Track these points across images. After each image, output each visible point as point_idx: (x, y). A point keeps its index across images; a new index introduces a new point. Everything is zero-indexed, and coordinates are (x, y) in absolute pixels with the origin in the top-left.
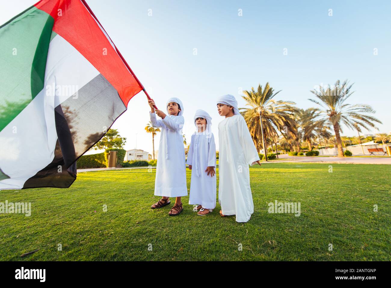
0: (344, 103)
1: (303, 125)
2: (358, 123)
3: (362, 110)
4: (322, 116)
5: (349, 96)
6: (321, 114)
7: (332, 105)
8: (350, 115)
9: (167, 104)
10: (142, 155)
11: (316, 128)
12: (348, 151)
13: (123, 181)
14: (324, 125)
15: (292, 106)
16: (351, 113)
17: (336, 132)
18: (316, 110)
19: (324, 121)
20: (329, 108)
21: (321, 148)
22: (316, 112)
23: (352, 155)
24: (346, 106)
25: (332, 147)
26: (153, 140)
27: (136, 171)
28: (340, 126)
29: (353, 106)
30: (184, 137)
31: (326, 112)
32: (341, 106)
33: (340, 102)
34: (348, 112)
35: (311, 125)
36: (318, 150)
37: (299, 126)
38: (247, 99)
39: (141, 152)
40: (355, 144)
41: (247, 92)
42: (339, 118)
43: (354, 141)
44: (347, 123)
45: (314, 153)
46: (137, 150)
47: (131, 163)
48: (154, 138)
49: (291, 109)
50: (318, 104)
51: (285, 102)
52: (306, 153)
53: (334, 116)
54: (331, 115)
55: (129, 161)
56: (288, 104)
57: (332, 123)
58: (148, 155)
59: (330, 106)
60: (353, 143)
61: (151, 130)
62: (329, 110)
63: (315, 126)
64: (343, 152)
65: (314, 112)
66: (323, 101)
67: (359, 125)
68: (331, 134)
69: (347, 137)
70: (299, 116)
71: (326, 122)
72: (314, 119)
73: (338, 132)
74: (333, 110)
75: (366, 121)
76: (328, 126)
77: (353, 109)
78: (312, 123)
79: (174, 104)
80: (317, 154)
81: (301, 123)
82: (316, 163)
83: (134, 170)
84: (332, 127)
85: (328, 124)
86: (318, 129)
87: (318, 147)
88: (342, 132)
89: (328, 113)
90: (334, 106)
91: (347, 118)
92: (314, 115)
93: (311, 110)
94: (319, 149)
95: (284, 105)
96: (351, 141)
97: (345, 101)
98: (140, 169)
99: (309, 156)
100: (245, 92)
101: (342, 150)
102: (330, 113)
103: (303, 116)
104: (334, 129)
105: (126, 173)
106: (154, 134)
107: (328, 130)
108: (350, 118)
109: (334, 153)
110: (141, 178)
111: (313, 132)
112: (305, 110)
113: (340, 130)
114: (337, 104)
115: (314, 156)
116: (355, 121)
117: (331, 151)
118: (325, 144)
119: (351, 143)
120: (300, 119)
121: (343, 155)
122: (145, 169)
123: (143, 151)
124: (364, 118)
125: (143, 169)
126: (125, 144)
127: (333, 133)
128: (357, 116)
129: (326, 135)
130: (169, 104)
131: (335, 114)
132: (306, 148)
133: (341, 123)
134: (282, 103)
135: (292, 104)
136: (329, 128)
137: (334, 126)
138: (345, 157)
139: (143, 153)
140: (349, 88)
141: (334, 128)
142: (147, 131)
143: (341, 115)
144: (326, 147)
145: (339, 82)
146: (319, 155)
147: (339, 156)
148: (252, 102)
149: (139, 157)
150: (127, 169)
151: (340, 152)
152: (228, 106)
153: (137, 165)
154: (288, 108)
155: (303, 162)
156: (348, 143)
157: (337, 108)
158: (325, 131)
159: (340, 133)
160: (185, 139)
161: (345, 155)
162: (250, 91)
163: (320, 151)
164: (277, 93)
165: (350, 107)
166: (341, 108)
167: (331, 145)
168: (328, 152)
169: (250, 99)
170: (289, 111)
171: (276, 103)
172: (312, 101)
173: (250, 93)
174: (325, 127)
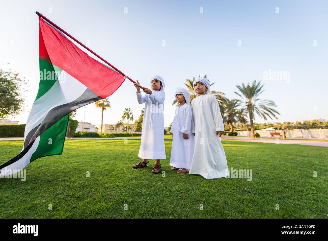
0: (258, 98)
1: (228, 111)
2: (265, 113)
3: (268, 104)
4: (242, 106)
5: (261, 92)
6: (241, 104)
7: (249, 98)
8: (261, 107)
9: (151, 81)
10: (89, 128)
11: (237, 115)
12: (258, 134)
13: (84, 148)
14: (243, 113)
15: (222, 96)
16: (262, 106)
17: (250, 119)
18: (238, 101)
19: (244, 110)
20: (247, 100)
21: (239, 130)
22: (238, 102)
23: (260, 137)
24: (258, 100)
25: (246, 130)
26: (102, 115)
27: (92, 141)
28: (253, 114)
29: (263, 101)
30: (132, 114)
31: (246, 103)
32: (255, 100)
33: (255, 96)
34: (259, 104)
35: (234, 112)
36: (236, 132)
37: (225, 112)
38: (189, 87)
39: (89, 125)
40: (260, 129)
41: (189, 81)
42: (253, 109)
43: (260, 127)
44: (258, 113)
45: (234, 134)
46: (84, 123)
47: (82, 134)
48: (103, 113)
49: (221, 98)
50: (240, 97)
51: (217, 92)
52: (228, 133)
53: (250, 107)
54: (248, 106)
55: (79, 132)
56: (220, 94)
57: (248, 112)
58: (94, 128)
59: (248, 99)
60: (259, 128)
61: (101, 105)
62: (247, 102)
63: (237, 113)
64: (254, 134)
65: (236, 103)
66: (244, 94)
67: (266, 115)
68: (246, 120)
69: (256, 123)
70: (226, 104)
71: (244, 111)
72: (236, 108)
73: (252, 119)
74: (250, 102)
75: (271, 113)
76: (245, 114)
77: (263, 103)
78: (234, 111)
79: (157, 81)
80: (236, 134)
81: (227, 110)
82: (237, 141)
83: (89, 140)
84: (248, 115)
85: (246, 112)
86: (239, 116)
87: (236, 130)
88: (254, 119)
89: (246, 104)
90: (251, 99)
91: (258, 109)
92: (236, 105)
93: (234, 100)
94: (238, 131)
95: (217, 95)
96: (258, 127)
97: (258, 96)
98: (95, 139)
99: (231, 136)
100: (188, 81)
101: (254, 132)
102: (248, 104)
103: (229, 105)
104: (250, 117)
105: (83, 142)
106: (103, 109)
107: (245, 117)
108: (261, 109)
109: (248, 134)
110: (101, 146)
111: (235, 118)
112: (230, 101)
113: (253, 118)
114: (253, 98)
115: (234, 136)
116: (264, 112)
117: (246, 133)
118: (241, 127)
119: (258, 128)
120: (226, 106)
121: (254, 137)
122: (100, 139)
123: (90, 124)
124: (270, 110)
125: (97, 139)
126: (74, 116)
127: (248, 119)
128: (266, 109)
129: (243, 121)
130: (152, 81)
131: (251, 105)
132: (228, 130)
133: (255, 113)
134: (215, 93)
135: (222, 94)
136: (246, 115)
137: (250, 114)
138: (256, 138)
139: (90, 126)
140: (262, 87)
141: (250, 115)
142: (97, 106)
143: (255, 106)
144: (241, 130)
145: (255, 82)
146: (237, 136)
147: (251, 137)
148: (193, 89)
149: (85, 129)
150: (82, 139)
151: (252, 134)
152: (206, 87)
153: (88, 136)
154: (219, 97)
155: (228, 140)
156: (256, 128)
157: (253, 102)
158: (243, 117)
159: (253, 119)
160: (133, 116)
161: (255, 137)
162: (191, 80)
163: (238, 132)
164: (212, 84)
165: (261, 101)
166: (255, 101)
167: (245, 128)
168: (244, 134)
169: (191, 87)
170: (220, 99)
171: (211, 92)
172: (236, 94)
173: (191, 82)
174: (243, 114)
